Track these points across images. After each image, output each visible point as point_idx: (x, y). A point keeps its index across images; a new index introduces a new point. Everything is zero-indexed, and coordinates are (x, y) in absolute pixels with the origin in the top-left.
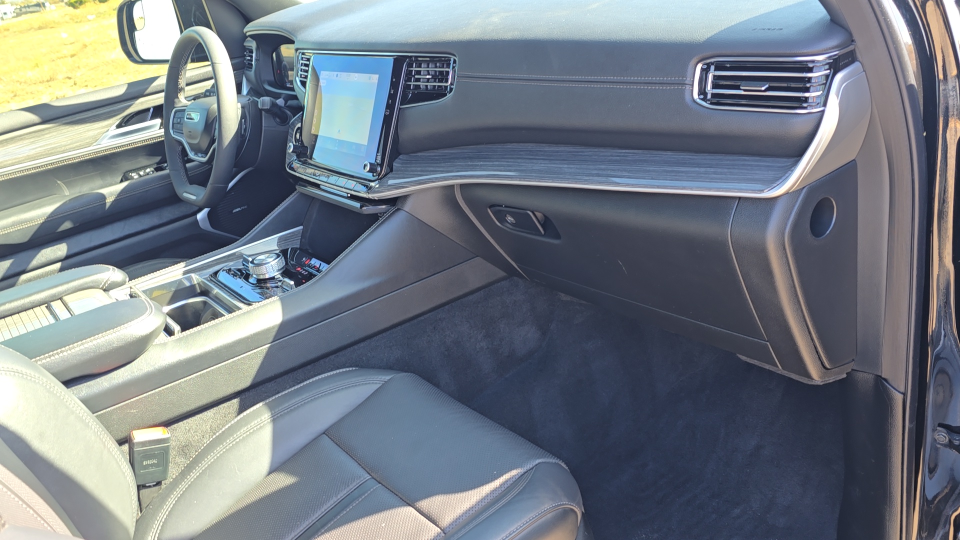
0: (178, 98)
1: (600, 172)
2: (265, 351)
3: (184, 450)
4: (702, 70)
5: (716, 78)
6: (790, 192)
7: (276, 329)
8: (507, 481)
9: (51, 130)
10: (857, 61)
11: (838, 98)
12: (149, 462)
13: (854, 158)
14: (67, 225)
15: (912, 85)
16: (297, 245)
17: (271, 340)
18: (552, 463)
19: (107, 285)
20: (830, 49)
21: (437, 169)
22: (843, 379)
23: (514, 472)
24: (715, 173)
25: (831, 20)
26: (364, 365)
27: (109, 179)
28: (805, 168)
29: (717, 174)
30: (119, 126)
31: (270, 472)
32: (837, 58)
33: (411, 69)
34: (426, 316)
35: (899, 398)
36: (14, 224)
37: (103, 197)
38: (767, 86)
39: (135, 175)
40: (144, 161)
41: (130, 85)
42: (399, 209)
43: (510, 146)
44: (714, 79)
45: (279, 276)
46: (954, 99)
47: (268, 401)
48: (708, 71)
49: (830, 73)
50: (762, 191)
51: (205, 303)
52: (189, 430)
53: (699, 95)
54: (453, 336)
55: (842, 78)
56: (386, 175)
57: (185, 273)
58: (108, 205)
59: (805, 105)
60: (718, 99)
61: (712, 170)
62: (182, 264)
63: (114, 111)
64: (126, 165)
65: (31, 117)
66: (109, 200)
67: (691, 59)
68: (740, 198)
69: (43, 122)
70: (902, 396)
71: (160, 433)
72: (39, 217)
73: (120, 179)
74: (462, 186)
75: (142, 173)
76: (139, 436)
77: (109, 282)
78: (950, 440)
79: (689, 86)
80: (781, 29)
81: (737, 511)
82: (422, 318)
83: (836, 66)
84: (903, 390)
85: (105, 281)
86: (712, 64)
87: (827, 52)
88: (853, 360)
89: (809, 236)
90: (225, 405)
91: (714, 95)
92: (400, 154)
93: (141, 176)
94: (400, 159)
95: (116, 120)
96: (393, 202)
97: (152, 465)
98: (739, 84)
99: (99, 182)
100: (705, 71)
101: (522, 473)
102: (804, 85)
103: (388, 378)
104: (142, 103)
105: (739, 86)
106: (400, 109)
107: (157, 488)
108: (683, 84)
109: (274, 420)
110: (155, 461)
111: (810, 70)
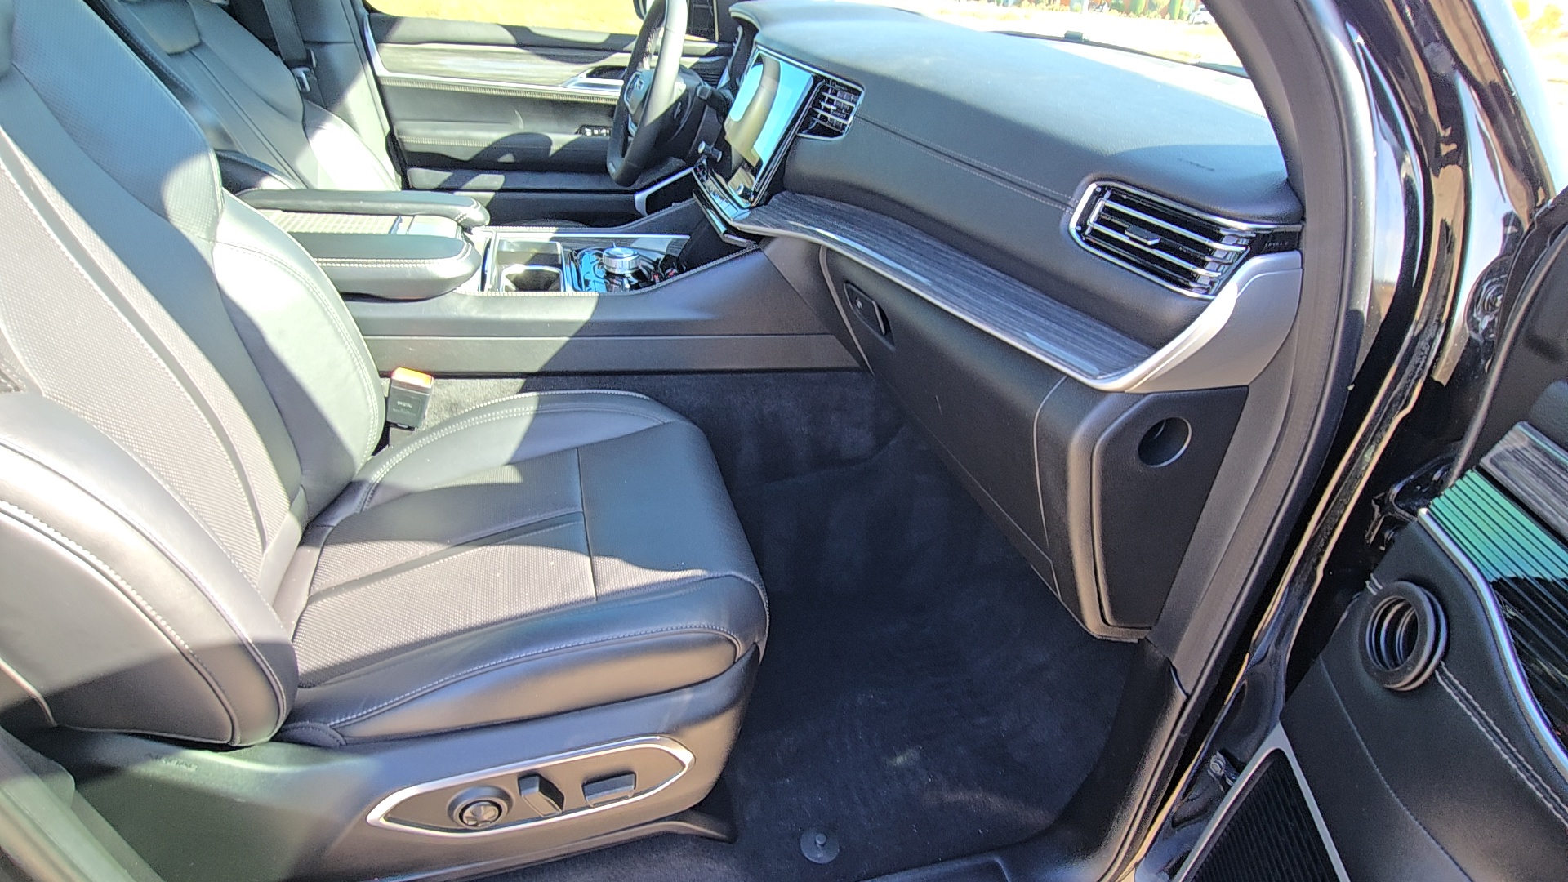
0: (642, 61)
1: (944, 283)
2: (562, 343)
3: (453, 406)
4: (1095, 193)
5: (1106, 210)
6: (1126, 391)
7: (582, 325)
8: (686, 578)
9: (523, 56)
10: (1297, 250)
11: (1239, 292)
12: (404, 404)
13: (1247, 383)
14: (508, 158)
15: (1358, 313)
16: (675, 252)
17: (572, 334)
18: (746, 582)
19: (462, 220)
20: (1264, 218)
21: (804, 218)
22: (1132, 643)
23: (699, 573)
24: (1057, 333)
25: (1287, 180)
26: (660, 399)
27: (565, 127)
28: (1154, 368)
29: (1058, 335)
30: (590, 75)
31: (509, 463)
32: (1268, 235)
33: (825, 94)
34: (752, 375)
35: (1181, 697)
36: (460, 138)
37: (550, 142)
38: (1156, 241)
39: (588, 132)
40: (604, 121)
41: (613, 36)
42: (759, 249)
43: (885, 219)
44: (1103, 210)
45: (630, 275)
46: (1422, 356)
47: (542, 394)
48: (1100, 197)
49: (1244, 252)
50: (1094, 377)
51: (558, 275)
52: (463, 390)
53: (1077, 225)
54: (773, 407)
55: (1258, 265)
56: (758, 206)
57: (553, 239)
58: (552, 152)
59: (1192, 284)
60: (1096, 239)
61: (1057, 327)
62: (555, 229)
63: (589, 58)
64: (587, 119)
65: (508, 37)
66: (555, 148)
67: (1086, 175)
68: (1069, 377)
69: (518, 45)
70: (1184, 697)
71: (423, 380)
72: (485, 140)
73: (576, 130)
74: (829, 250)
75: (596, 132)
76: (402, 375)
77: (465, 218)
78: (1224, 775)
79: (1070, 209)
80: (1212, 170)
81: (983, 720)
82: (749, 375)
83: (1259, 245)
84: (1189, 691)
85: (461, 215)
86: (1109, 188)
87: (1252, 220)
88: (1150, 628)
89: (1134, 458)
90: (508, 380)
91: (1095, 232)
92: (785, 189)
93: (593, 134)
94: (782, 195)
95: (589, 68)
96: (758, 239)
97: (406, 408)
98: (1127, 226)
99: (554, 126)
100: (1097, 196)
101: (707, 577)
102: (1200, 255)
103: (671, 420)
104: (618, 58)
105: (1125, 229)
106: (796, 136)
107: (408, 432)
108: (1066, 204)
109: (537, 415)
110: (409, 406)
111: (1218, 238)
